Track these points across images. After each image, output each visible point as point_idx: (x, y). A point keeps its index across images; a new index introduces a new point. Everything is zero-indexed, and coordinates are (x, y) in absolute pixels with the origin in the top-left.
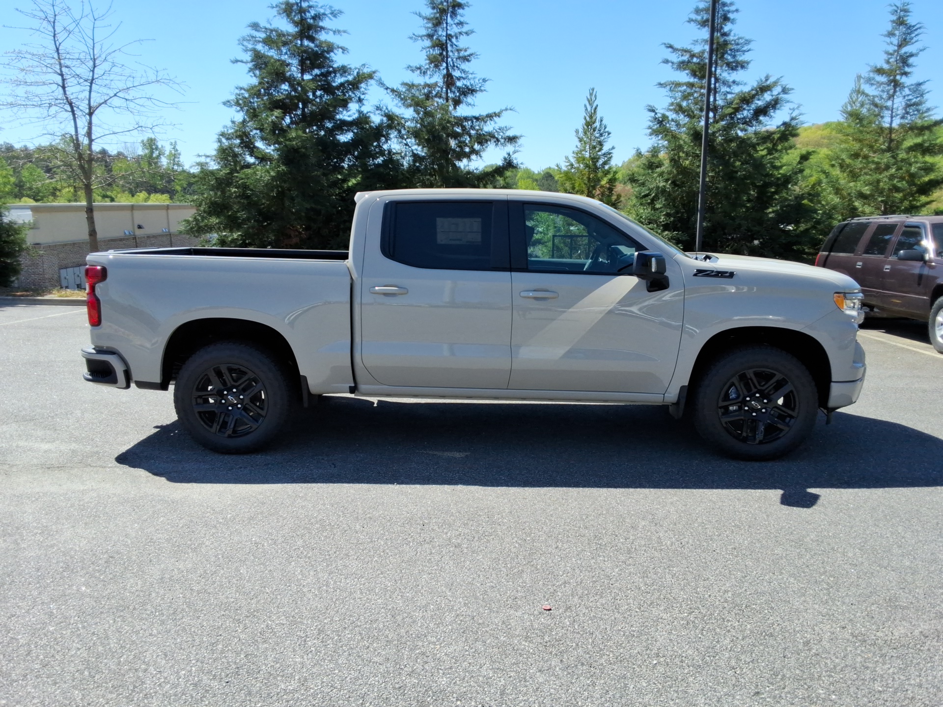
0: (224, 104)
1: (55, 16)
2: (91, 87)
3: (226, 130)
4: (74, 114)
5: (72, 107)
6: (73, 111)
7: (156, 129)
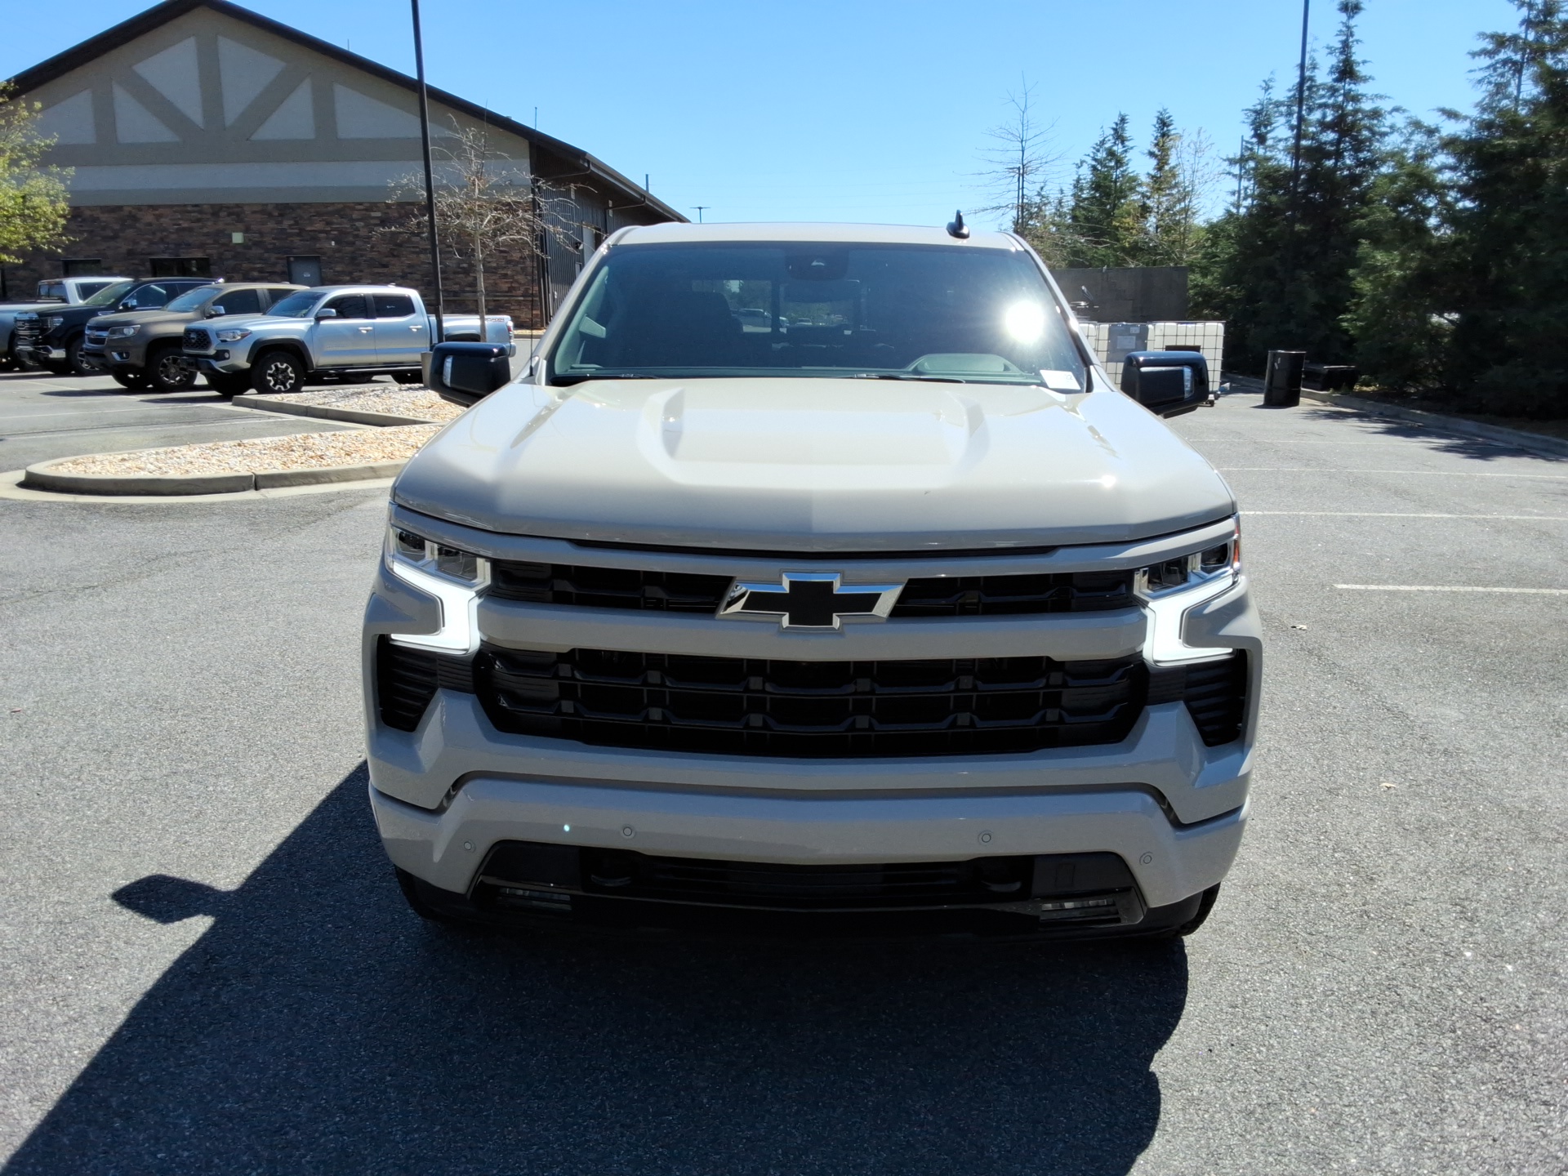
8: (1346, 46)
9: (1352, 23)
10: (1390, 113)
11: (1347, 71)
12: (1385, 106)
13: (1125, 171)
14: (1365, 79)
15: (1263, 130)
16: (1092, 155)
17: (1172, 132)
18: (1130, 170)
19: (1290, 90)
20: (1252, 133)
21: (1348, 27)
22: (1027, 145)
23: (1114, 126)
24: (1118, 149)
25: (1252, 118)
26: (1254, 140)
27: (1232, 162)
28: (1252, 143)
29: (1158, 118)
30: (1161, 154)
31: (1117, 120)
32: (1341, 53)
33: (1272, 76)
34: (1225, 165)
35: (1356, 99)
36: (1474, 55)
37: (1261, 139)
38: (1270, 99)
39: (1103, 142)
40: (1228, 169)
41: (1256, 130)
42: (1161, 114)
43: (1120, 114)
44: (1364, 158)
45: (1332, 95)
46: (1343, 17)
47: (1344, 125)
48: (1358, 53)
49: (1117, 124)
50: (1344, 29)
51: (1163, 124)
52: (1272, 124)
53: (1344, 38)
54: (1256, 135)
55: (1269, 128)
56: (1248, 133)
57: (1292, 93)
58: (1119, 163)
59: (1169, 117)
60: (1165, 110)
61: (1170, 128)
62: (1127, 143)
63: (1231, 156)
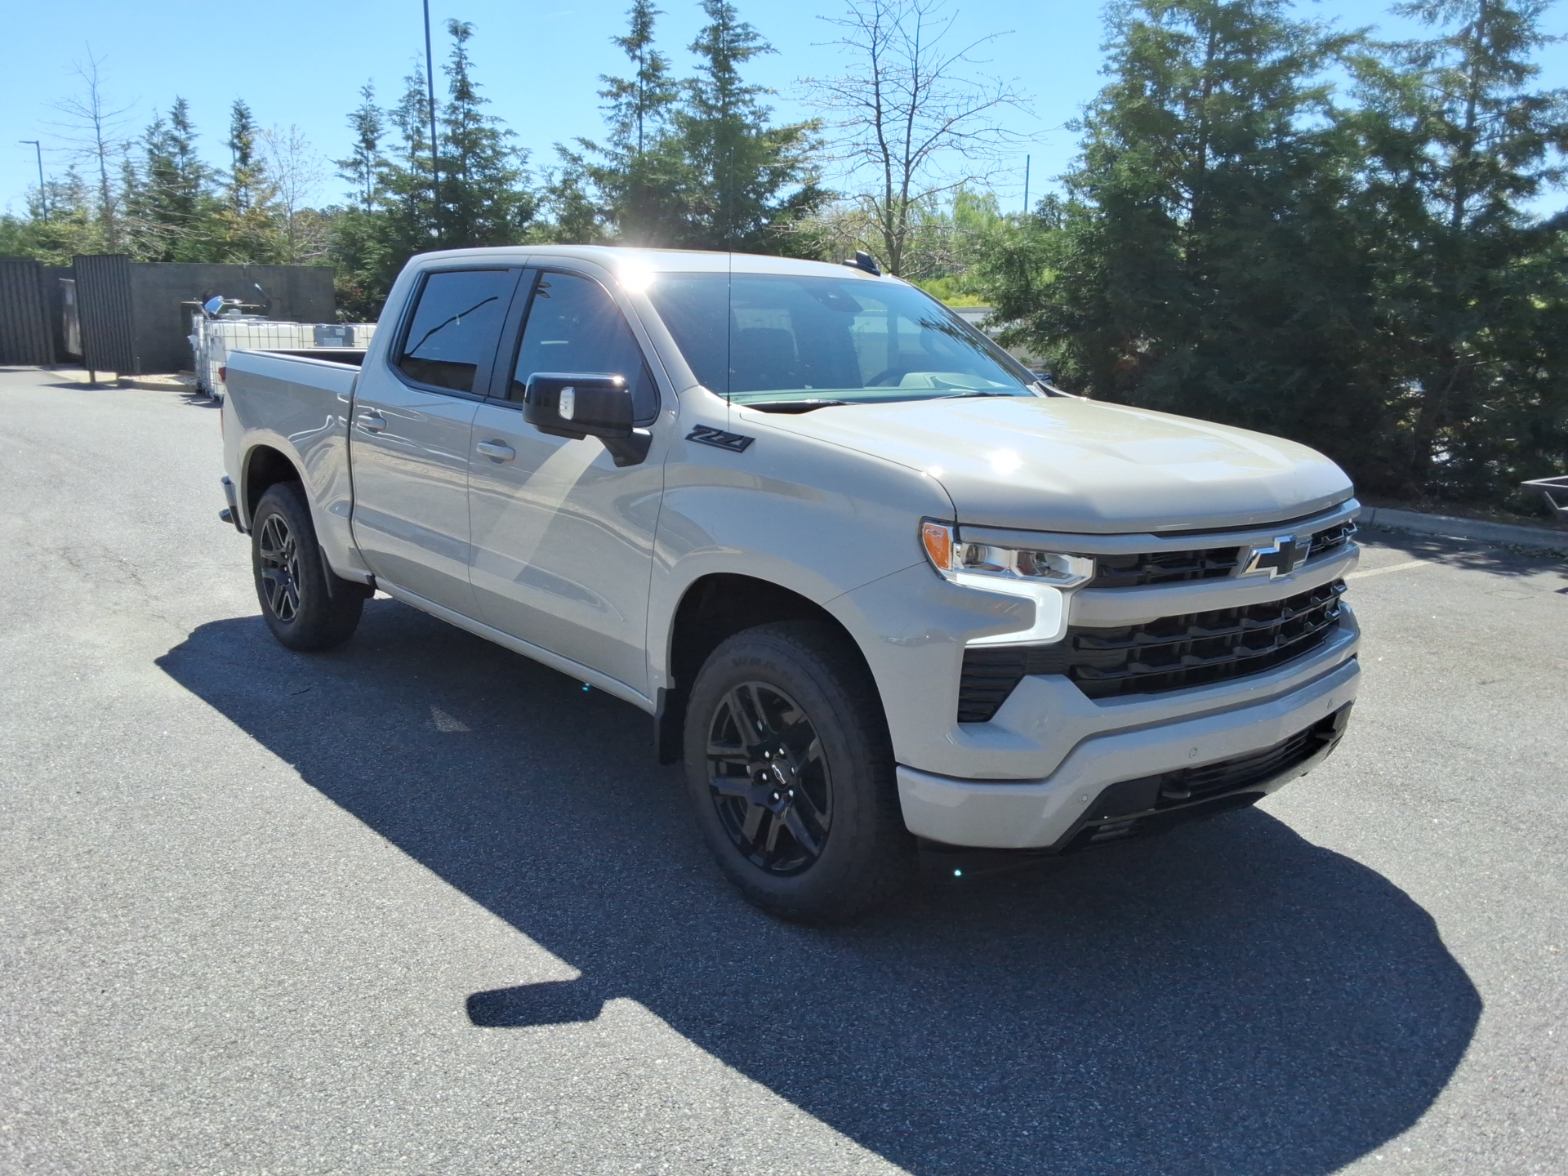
0: (1068, 126)
1: (878, 16)
2: (910, 120)
3: (1072, 171)
4: (888, 164)
5: (887, 156)
6: (887, 161)
7: (990, 179)
8: (459, 68)
9: (463, 46)
10: (504, 135)
11: (463, 92)
12: (500, 128)
13: (193, 158)
14: (481, 101)
15: (370, 136)
16: (147, 137)
17: (252, 125)
18: (198, 159)
19: (401, 101)
20: (361, 138)
21: (460, 49)
22: (102, 122)
23: (174, 110)
24: (181, 134)
25: (357, 123)
26: (363, 145)
27: (343, 164)
28: (361, 148)
29: (236, 109)
30: (242, 146)
31: (175, 103)
32: (457, 73)
33: (370, 83)
34: (336, 168)
35: (476, 118)
36: (603, 95)
37: (370, 145)
38: (373, 106)
39: (158, 126)
40: (340, 171)
41: (364, 134)
42: (238, 104)
43: (178, 99)
44: (490, 176)
45: (453, 112)
46: (455, 40)
47: (468, 141)
48: (472, 76)
49: (175, 108)
50: (457, 51)
51: (241, 115)
52: (377, 131)
53: (457, 59)
54: (365, 140)
55: (376, 135)
56: (356, 137)
57: (403, 104)
58: (184, 150)
59: (247, 109)
60: (241, 101)
61: (250, 120)
62: (189, 130)
63: (341, 159)
